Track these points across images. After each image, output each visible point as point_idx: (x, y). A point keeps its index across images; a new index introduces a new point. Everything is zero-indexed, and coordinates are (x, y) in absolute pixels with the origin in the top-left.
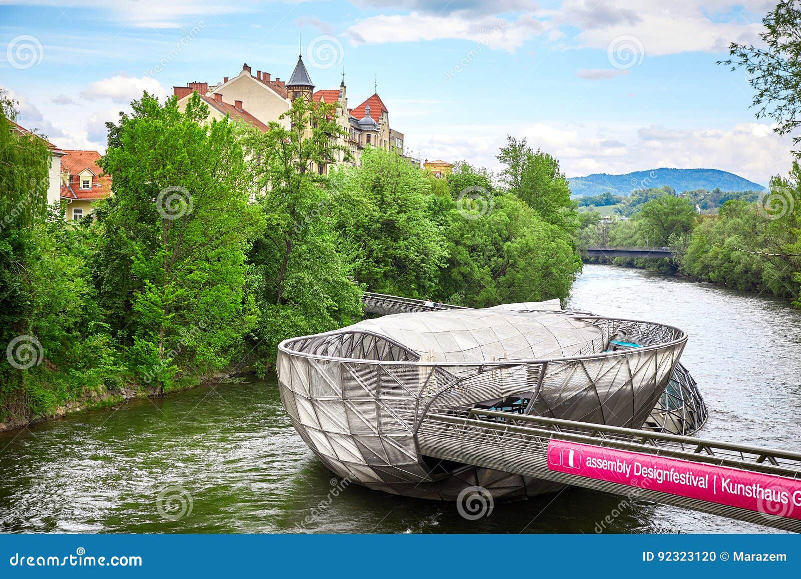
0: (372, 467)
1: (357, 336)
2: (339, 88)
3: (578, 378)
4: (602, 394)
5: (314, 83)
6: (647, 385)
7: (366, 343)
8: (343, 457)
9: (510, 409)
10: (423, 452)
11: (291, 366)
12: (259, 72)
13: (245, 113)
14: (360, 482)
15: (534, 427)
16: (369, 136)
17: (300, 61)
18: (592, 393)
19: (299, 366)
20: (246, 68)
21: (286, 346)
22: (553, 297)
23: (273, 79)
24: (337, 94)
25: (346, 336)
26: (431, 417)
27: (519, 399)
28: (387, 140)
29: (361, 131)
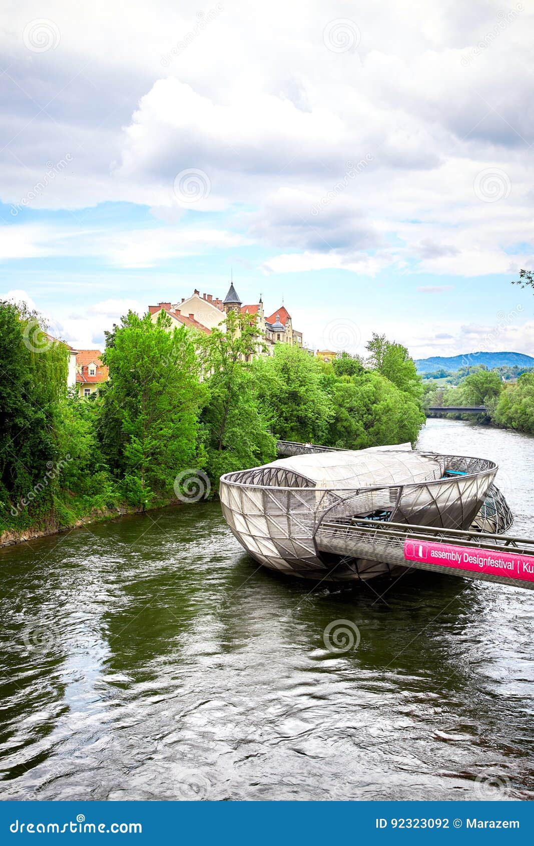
0: (285, 560)
1: (273, 471)
2: (258, 304)
3: (424, 497)
4: (441, 507)
5: (241, 300)
6: (471, 500)
7: (280, 474)
8: (266, 553)
9: (379, 518)
10: (320, 549)
11: (229, 492)
12: (205, 294)
13: (196, 322)
15: (395, 531)
16: (279, 335)
17: (232, 286)
18: (434, 506)
19: (235, 492)
20: (196, 292)
21: (225, 478)
22: (406, 441)
23: (214, 299)
24: (256, 308)
25: (265, 471)
26: (324, 525)
27: (384, 512)
28: (291, 337)
29: (273, 331)
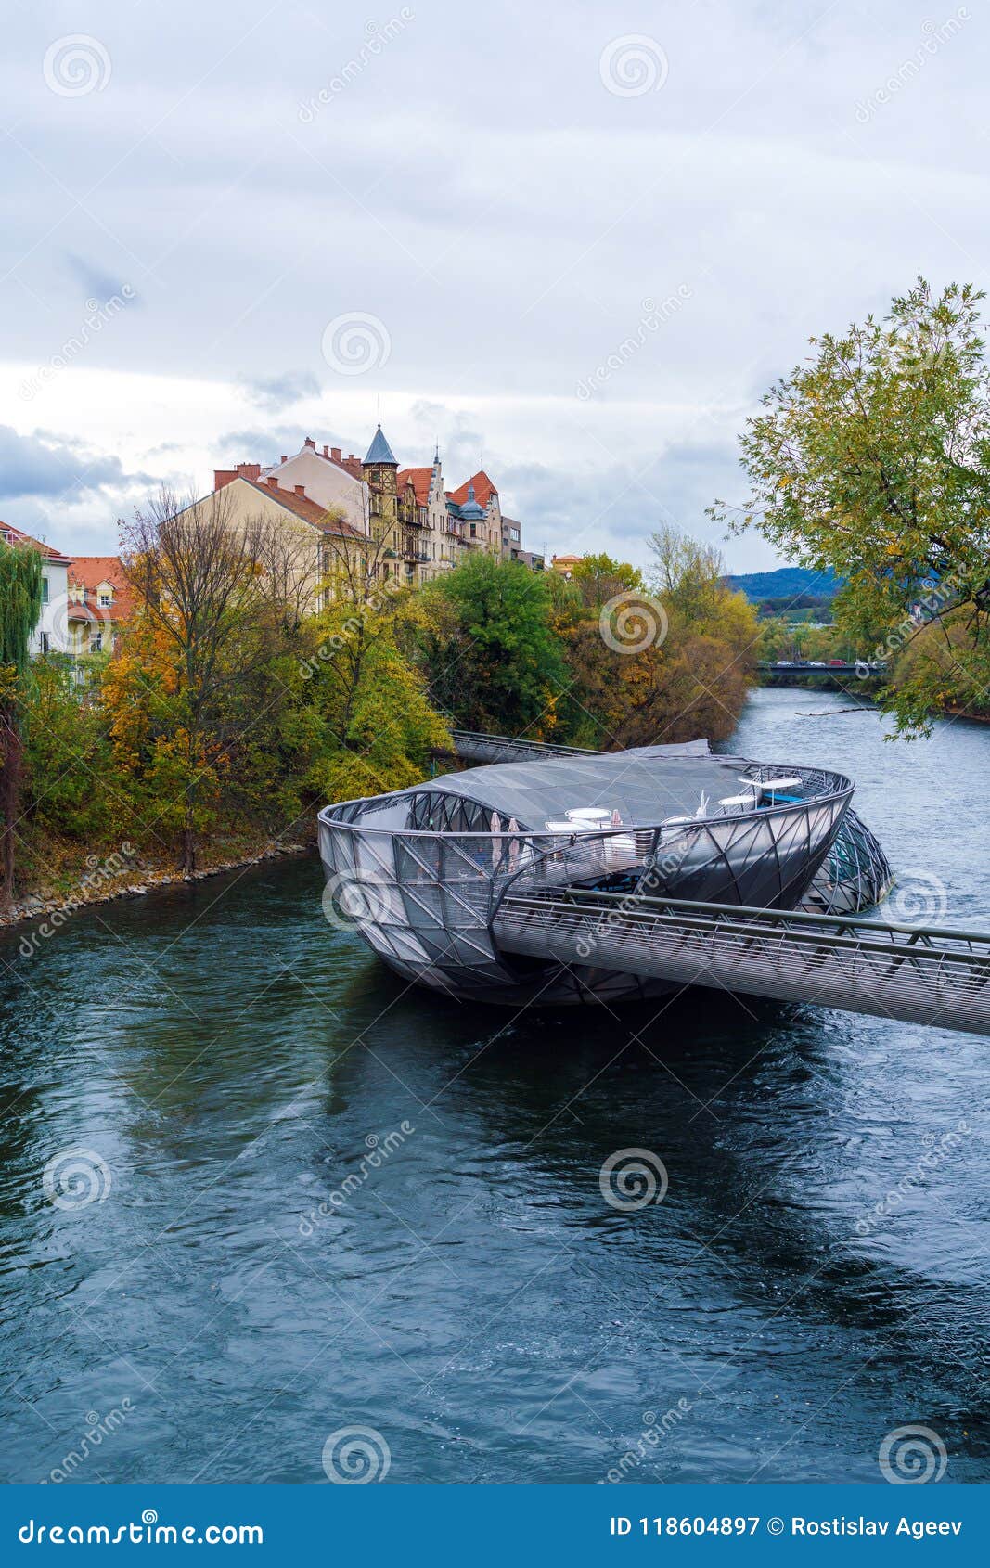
0: (440, 968)
1: (434, 797)
2: (433, 466)
3: (703, 845)
4: (736, 867)
5: (397, 460)
6: (798, 853)
7: (449, 806)
8: (406, 955)
9: (621, 888)
10: (503, 947)
11: (333, 841)
12: (326, 448)
13: (308, 501)
14: (428, 985)
15: (647, 911)
16: (473, 526)
17: (379, 431)
18: (722, 865)
19: (343, 842)
20: (310, 443)
21: (330, 814)
22: (696, 737)
23: (344, 456)
24: (429, 474)
25: (419, 797)
26: (511, 902)
27: (627, 876)
28: (498, 530)
29: (462, 519)
